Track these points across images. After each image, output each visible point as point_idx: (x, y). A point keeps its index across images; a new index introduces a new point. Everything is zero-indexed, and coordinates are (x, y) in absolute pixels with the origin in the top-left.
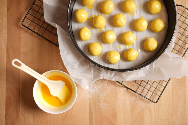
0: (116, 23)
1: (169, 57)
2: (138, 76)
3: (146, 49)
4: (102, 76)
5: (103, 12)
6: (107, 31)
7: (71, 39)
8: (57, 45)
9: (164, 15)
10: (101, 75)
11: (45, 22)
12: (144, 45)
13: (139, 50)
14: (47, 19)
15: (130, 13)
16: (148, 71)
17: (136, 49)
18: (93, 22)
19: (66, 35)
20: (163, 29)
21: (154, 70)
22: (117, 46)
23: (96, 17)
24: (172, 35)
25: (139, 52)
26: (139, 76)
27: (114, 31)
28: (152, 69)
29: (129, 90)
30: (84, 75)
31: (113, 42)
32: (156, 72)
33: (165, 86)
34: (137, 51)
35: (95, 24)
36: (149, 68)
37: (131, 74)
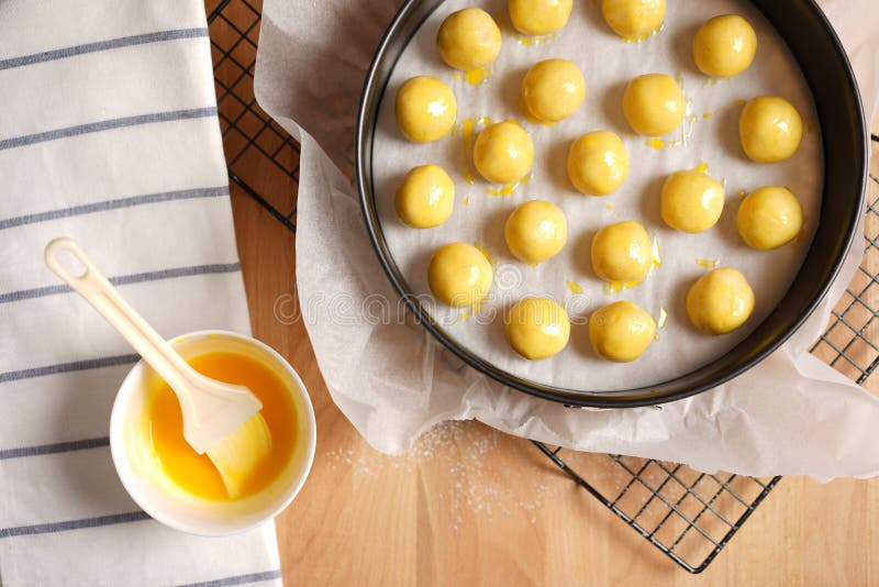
0: (579, 175)
1: (796, 372)
2: (634, 435)
3: (694, 318)
4: (469, 407)
5: (531, 110)
6: (531, 201)
7: (359, 210)
8: (288, 223)
9: (810, 174)
10: (468, 402)
11: (253, 108)
12: (689, 299)
13: (664, 315)
14: (266, 97)
15: (653, 139)
16: (685, 419)
17: (651, 310)
18: (475, 151)
19: (341, 188)
20: (792, 240)
21: (717, 421)
22: (566, 278)
23: (491, 130)
24: (825, 276)
25: (661, 323)
26: (639, 439)
27: (562, 208)
28: (708, 416)
29: (584, 491)
30: (387, 383)
31: (551, 259)
32: (723, 432)
33: (750, 503)
34: (652, 322)
35: (482, 158)
36: (695, 410)
37: (608, 421)
